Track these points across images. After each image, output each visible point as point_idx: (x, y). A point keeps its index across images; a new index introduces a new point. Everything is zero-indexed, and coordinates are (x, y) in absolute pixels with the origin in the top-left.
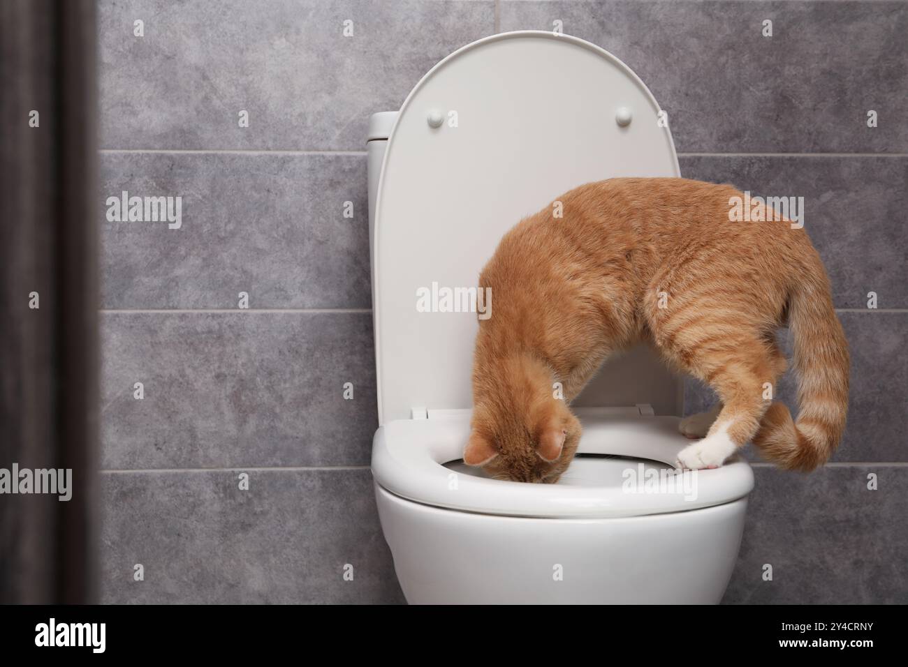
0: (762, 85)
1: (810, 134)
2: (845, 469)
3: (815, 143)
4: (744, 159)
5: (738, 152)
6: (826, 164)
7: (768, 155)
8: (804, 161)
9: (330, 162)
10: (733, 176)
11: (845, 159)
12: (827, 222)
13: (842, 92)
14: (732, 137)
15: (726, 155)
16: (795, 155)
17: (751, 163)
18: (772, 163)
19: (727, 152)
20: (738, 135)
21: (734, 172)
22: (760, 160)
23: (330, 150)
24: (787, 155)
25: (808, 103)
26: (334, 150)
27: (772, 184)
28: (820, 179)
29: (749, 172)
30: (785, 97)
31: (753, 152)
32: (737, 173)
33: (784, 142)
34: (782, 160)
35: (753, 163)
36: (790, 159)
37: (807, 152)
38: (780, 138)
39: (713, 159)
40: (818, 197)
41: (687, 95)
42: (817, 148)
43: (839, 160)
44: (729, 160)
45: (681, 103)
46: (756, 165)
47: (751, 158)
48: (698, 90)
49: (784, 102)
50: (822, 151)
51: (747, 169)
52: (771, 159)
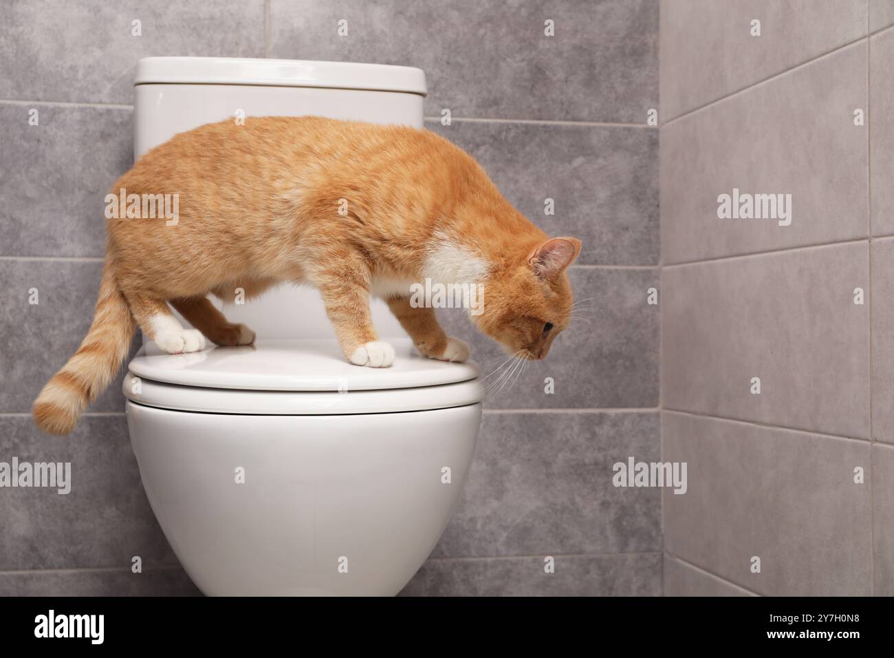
0: (518, 57)
1: (562, 103)
2: (594, 415)
3: (567, 113)
4: (502, 125)
5: (497, 118)
6: (577, 131)
7: (525, 122)
8: (557, 130)
9: (101, 114)
10: (491, 140)
11: (594, 127)
12: (578, 185)
13: (591, 66)
14: (491, 104)
15: (485, 121)
16: (549, 123)
17: (508, 128)
18: (527, 130)
19: (486, 117)
20: (496, 102)
21: (492, 136)
22: (516, 126)
23: (101, 102)
24: (542, 123)
25: (561, 75)
26: (105, 103)
27: (527, 149)
28: (572, 146)
29: (506, 138)
30: (539, 69)
31: (510, 119)
32: (495, 138)
33: (539, 110)
34: (536, 127)
35: (510, 129)
36: (545, 126)
37: (560, 119)
38: (535, 106)
39: (473, 124)
40: (570, 162)
41: (448, 63)
42: (569, 117)
43: (589, 128)
44: (488, 125)
45: (442, 71)
46: (513, 131)
47: (508, 125)
48: (459, 59)
49: (538, 75)
50: (574, 119)
51: (504, 134)
52: (526, 126)
